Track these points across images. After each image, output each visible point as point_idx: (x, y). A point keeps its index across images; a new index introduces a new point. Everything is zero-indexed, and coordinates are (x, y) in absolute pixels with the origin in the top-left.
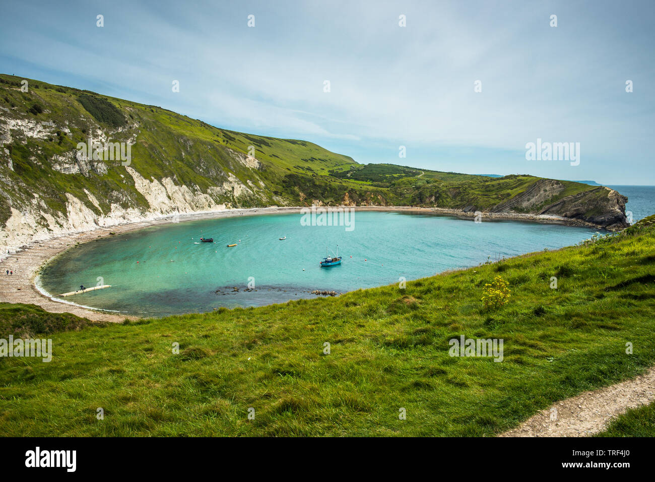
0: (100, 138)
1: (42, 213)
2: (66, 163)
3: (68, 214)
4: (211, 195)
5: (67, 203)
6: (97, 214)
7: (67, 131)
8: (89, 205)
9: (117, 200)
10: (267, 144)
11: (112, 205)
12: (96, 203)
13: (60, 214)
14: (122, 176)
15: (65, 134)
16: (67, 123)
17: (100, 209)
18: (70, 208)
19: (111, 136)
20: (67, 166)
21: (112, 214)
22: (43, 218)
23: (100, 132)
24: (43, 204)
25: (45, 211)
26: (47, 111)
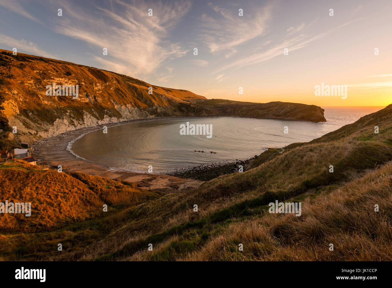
0: (99, 87)
1: (72, 119)
2: (83, 97)
3: (84, 119)
4: (148, 112)
5: (83, 115)
6: (97, 119)
7: (83, 83)
8: (94, 116)
9: (107, 114)
10: (171, 91)
11: (105, 116)
12: (97, 115)
13: (80, 119)
14: (109, 103)
15: (82, 85)
16: (83, 80)
17: (99, 117)
18: (85, 117)
19: (104, 86)
20: (83, 99)
21: (105, 120)
22: (72, 121)
23: (98, 84)
24: (72, 115)
25: (74, 118)
26: (73, 75)
